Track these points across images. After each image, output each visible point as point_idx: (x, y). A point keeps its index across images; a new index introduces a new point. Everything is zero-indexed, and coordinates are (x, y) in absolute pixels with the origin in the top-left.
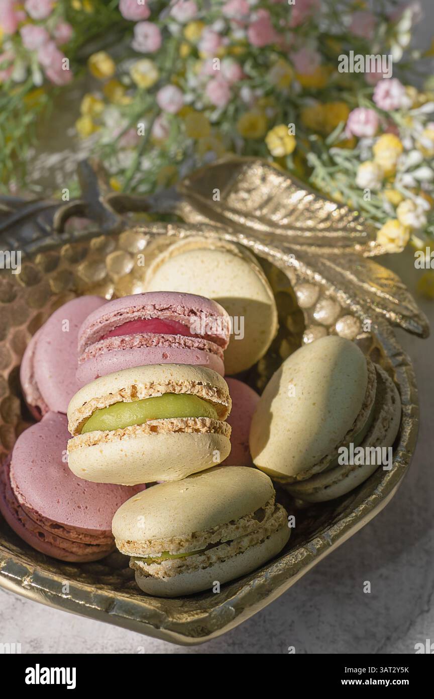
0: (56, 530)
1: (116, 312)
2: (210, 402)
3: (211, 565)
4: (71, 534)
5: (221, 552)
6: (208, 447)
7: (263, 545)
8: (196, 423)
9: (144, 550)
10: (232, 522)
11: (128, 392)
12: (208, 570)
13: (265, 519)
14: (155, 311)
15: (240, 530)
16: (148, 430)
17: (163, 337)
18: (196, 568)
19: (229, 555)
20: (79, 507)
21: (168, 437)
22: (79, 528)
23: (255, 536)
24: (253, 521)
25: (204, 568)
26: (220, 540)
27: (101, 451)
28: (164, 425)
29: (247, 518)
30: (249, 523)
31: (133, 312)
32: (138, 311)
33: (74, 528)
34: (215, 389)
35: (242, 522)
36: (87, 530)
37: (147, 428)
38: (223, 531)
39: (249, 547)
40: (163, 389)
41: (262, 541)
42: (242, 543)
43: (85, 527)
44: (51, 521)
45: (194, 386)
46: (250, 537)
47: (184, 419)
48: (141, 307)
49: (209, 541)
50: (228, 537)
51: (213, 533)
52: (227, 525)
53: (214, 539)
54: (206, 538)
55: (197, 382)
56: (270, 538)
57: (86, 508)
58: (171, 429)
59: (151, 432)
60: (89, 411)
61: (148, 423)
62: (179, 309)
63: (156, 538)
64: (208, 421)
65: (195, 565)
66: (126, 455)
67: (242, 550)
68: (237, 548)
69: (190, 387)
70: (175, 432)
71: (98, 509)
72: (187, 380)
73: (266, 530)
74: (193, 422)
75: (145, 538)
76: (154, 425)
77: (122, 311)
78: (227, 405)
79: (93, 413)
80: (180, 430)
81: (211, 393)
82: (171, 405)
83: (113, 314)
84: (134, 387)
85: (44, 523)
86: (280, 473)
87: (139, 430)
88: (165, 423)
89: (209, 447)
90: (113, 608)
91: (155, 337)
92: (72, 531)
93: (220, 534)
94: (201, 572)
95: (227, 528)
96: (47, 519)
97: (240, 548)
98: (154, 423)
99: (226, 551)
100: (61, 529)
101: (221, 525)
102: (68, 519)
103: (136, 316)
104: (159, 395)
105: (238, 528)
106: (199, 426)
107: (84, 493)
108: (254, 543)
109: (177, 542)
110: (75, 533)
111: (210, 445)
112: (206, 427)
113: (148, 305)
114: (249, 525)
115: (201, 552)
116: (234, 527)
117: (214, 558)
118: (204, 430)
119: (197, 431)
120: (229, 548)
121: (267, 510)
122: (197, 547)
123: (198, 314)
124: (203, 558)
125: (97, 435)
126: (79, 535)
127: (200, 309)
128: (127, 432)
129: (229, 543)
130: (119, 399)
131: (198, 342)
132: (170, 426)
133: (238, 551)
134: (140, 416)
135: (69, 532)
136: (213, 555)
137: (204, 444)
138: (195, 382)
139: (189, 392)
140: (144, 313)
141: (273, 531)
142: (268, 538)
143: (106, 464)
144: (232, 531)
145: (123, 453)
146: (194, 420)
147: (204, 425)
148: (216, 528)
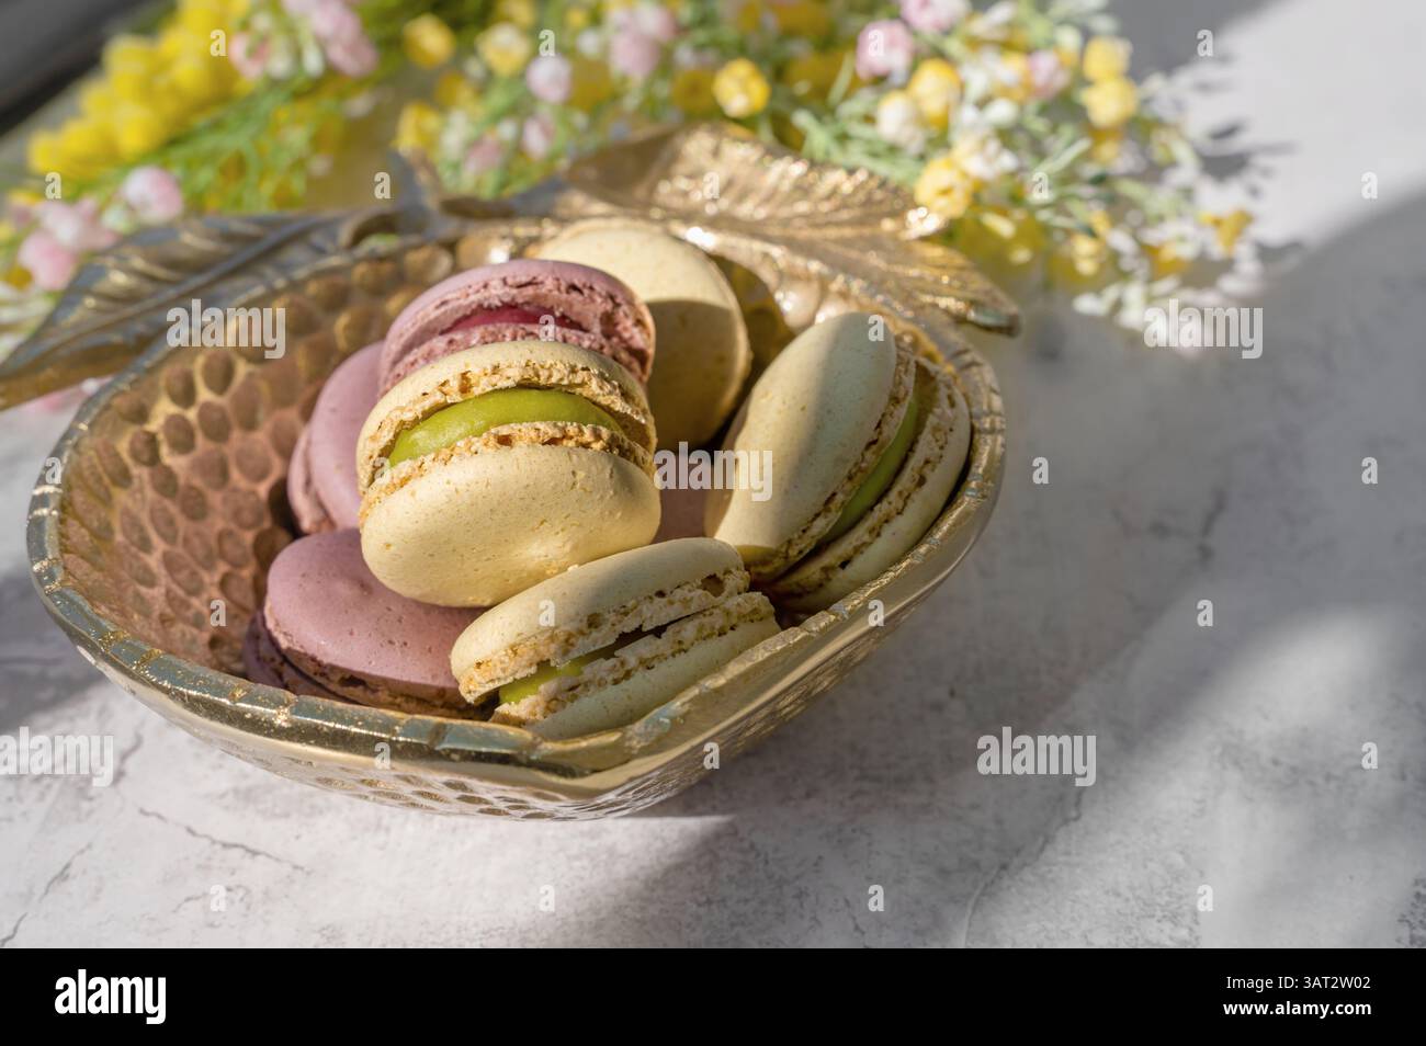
0: (351, 688)
1: (438, 302)
2: (608, 410)
3: (628, 675)
4: (380, 694)
5: (644, 647)
6: (608, 476)
7: (724, 638)
8: (581, 431)
9: (503, 666)
10: (661, 594)
11: (455, 384)
12: (624, 684)
13: (725, 594)
14: (507, 289)
15: (676, 605)
16: (493, 441)
17: (523, 329)
18: (601, 684)
19: (659, 652)
20: (391, 642)
21: (531, 450)
22: (394, 680)
23: (706, 620)
24: (700, 592)
25: (616, 682)
26: (641, 626)
27: (413, 494)
28: (523, 431)
29: (687, 587)
30: (693, 594)
31: (468, 295)
32: (478, 291)
33: (385, 681)
34: (616, 383)
35: (679, 594)
36: (408, 685)
37: (492, 438)
38: (645, 609)
39: (697, 640)
40: (515, 374)
41: (722, 633)
42: (683, 633)
43: (405, 679)
44: (342, 670)
45: (573, 370)
46: (696, 622)
47: (559, 424)
48: (481, 284)
49: (620, 629)
50: (654, 619)
51: (626, 614)
52: (650, 598)
53: (630, 625)
54: (613, 625)
55: (580, 366)
56: (737, 629)
57: (405, 644)
58: (534, 437)
59: (499, 446)
60: (389, 431)
61: (493, 430)
62: (549, 284)
63: (524, 636)
64: (605, 432)
65: (598, 678)
66: (457, 491)
67: (684, 647)
68: (674, 642)
69: (566, 372)
70: (544, 444)
71: (427, 647)
72: (561, 361)
73: (728, 613)
74: (576, 430)
75: (505, 644)
76: (505, 433)
77: (449, 297)
78: (643, 421)
79: (396, 435)
80: (553, 441)
81: (608, 387)
82: (532, 400)
83: (433, 306)
84: (464, 376)
85: (328, 678)
86: (756, 547)
87: (478, 444)
88: (524, 430)
89: (611, 476)
90: (443, 738)
91: (507, 327)
92: (380, 688)
93: (640, 614)
94: (611, 692)
95: (651, 602)
96: (334, 668)
97: (680, 642)
98: (504, 431)
99: (654, 647)
100: (361, 688)
101: (640, 598)
102: (370, 663)
103: (473, 302)
104: (510, 383)
105: (671, 603)
106: (588, 436)
107: (400, 621)
108: (705, 633)
109: (562, 638)
110: (387, 692)
111: (612, 472)
112: (601, 442)
113: (493, 279)
114: (692, 598)
115: (607, 653)
116: (664, 600)
117: (632, 661)
118: (597, 446)
119: (586, 446)
120: (659, 641)
121: (726, 581)
122: (600, 642)
123: (586, 292)
124: (612, 661)
125: (405, 467)
126: (396, 698)
127: (588, 285)
128: (457, 450)
129: (658, 631)
130: (439, 398)
131: (590, 339)
132: (533, 434)
133: (677, 647)
134: (479, 423)
135: (374, 691)
136: (630, 654)
137: (600, 467)
138: (575, 366)
139: (565, 382)
140: (486, 294)
141: (741, 617)
142: (732, 629)
143: (423, 517)
144: (661, 608)
145: (452, 487)
146: (579, 428)
147: (598, 437)
148: (631, 604)
